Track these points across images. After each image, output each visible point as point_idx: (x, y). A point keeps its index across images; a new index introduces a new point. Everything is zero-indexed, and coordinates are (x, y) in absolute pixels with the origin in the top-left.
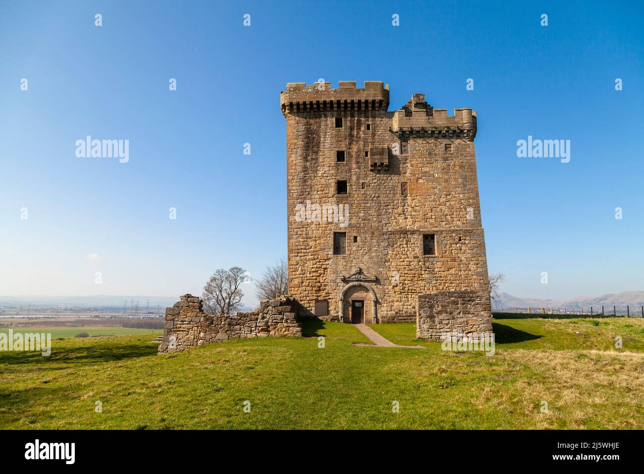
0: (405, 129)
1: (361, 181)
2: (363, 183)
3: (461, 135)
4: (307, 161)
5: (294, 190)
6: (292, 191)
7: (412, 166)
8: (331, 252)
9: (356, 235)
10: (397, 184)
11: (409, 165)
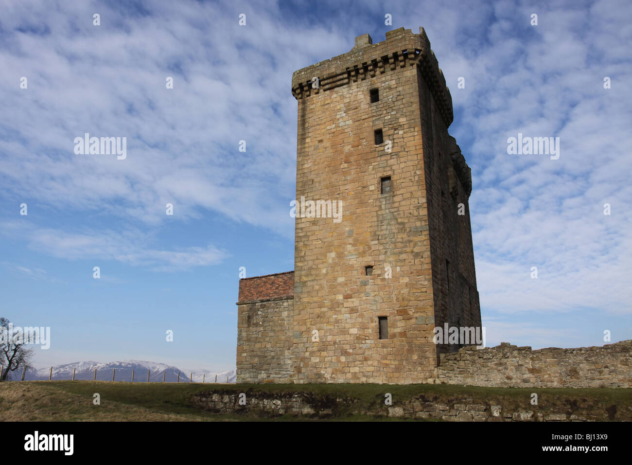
6: (427, 180)
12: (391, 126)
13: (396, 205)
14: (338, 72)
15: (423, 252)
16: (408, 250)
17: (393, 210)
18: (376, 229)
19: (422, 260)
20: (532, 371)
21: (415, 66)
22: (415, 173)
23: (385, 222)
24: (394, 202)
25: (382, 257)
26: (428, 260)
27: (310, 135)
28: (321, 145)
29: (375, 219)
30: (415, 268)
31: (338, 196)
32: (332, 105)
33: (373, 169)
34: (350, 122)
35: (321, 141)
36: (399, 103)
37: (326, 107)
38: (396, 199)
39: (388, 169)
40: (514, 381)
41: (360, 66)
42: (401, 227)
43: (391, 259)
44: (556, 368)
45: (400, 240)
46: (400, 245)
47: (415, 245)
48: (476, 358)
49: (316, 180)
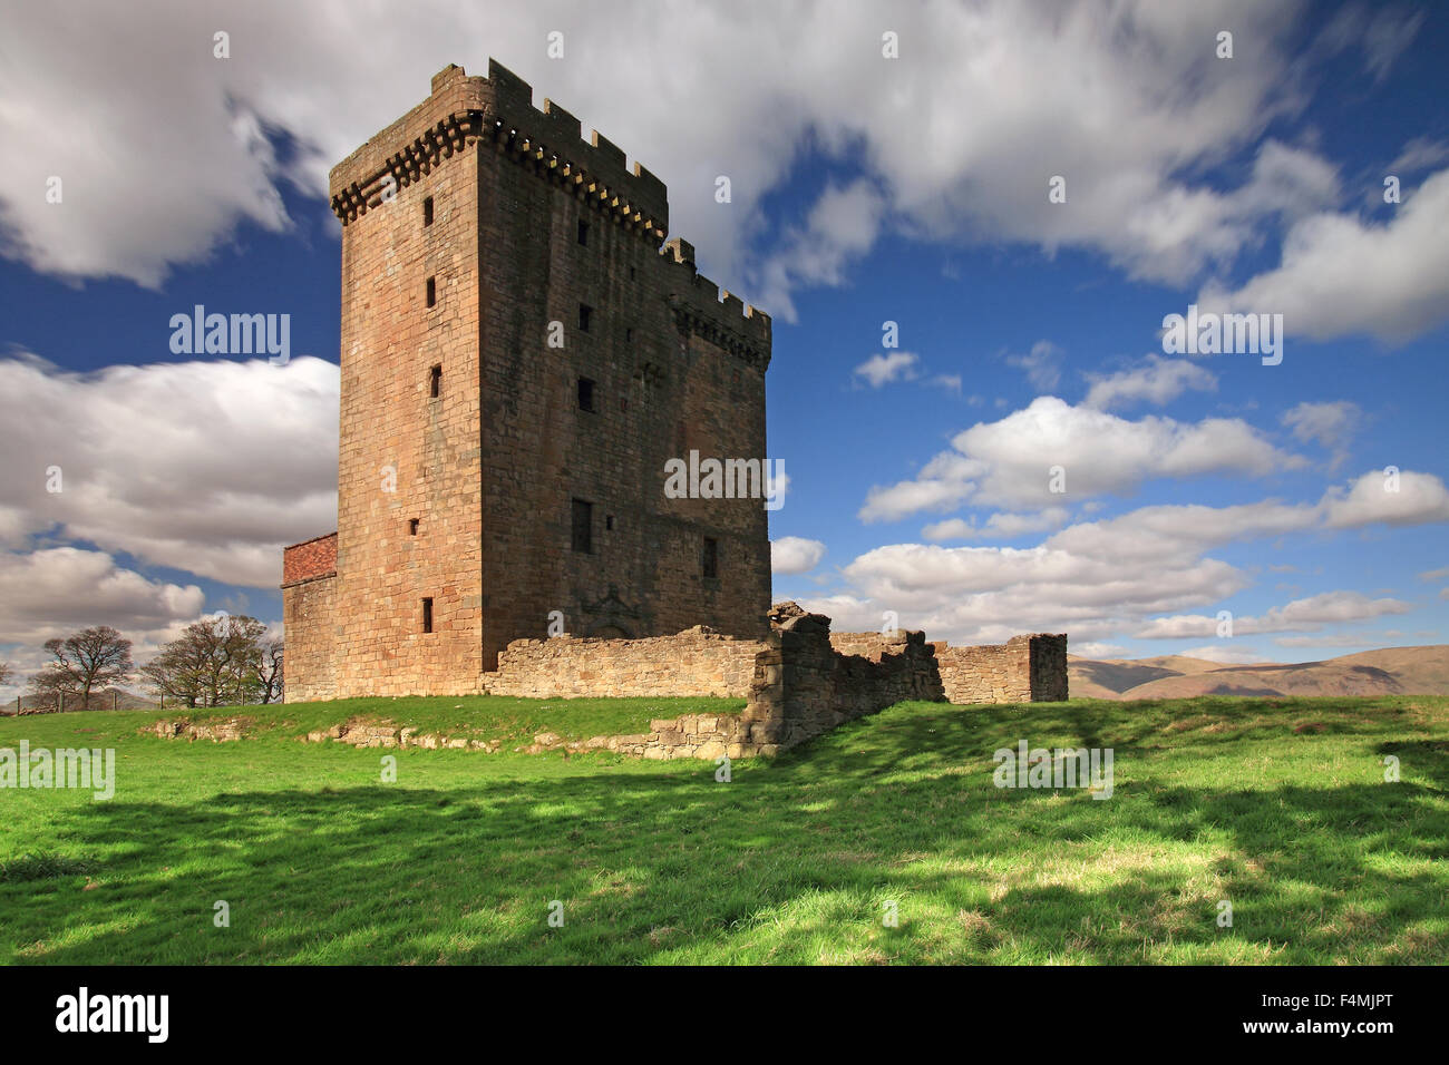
0: (689, 310)
1: (621, 394)
2: (622, 399)
3: (753, 362)
4: (524, 300)
5: (493, 364)
6: (490, 367)
7: (692, 391)
8: (568, 545)
9: (612, 513)
10: (671, 423)
11: (687, 387)
12: (443, 271)
13: (445, 416)
14: (378, 169)
15: (472, 494)
16: (457, 491)
17: (442, 425)
18: (422, 458)
19: (472, 506)
20: (585, 675)
21: (476, 145)
22: (468, 357)
23: (434, 445)
24: (442, 412)
25: (429, 505)
26: (478, 507)
27: (356, 294)
28: (368, 313)
29: (422, 440)
30: (463, 520)
31: (382, 405)
32: (380, 235)
33: (424, 352)
34: (398, 268)
35: (367, 306)
36: (454, 223)
37: (374, 238)
38: (447, 405)
39: (438, 352)
40: (563, 691)
41: (403, 155)
42: (450, 452)
43: (438, 507)
44: (611, 672)
45: (447, 475)
46: (448, 483)
47: (466, 482)
48: (525, 657)
49: (362, 378)
